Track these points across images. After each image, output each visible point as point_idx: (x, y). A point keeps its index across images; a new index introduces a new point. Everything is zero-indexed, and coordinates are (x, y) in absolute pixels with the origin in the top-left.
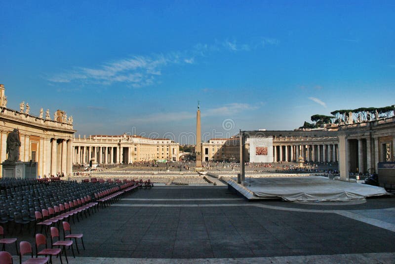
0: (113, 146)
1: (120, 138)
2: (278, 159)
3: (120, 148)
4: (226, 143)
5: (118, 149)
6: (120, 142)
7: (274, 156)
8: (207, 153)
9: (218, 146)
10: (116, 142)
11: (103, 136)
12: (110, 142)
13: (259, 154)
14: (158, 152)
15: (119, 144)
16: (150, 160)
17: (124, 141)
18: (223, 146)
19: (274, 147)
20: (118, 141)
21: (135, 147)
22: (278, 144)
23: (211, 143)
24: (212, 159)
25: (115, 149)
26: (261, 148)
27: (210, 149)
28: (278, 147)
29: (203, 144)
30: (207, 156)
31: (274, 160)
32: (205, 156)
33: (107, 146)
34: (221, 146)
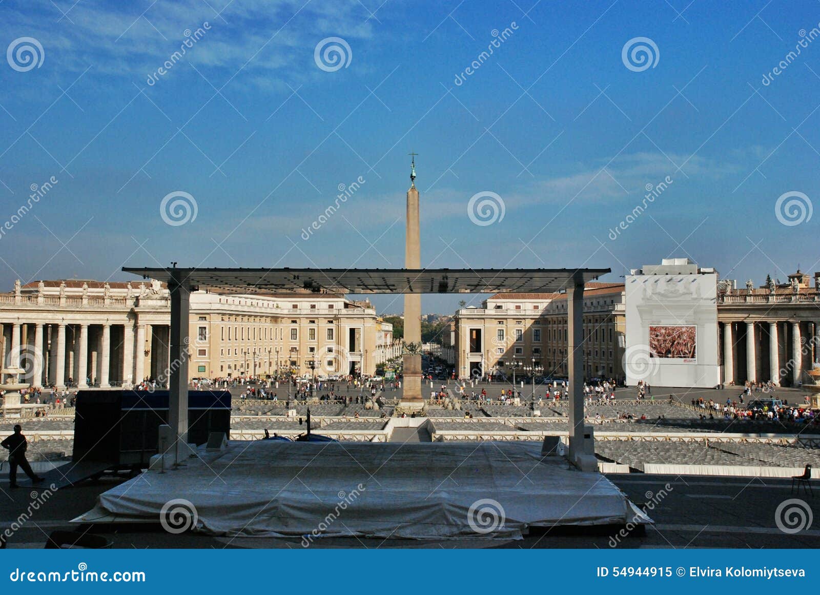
0: (107, 321)
1: (136, 292)
2: (741, 375)
3: (136, 328)
4: (547, 309)
5: (128, 333)
6: (137, 304)
7: (722, 363)
8: (476, 346)
9: (519, 320)
10: (119, 307)
11: (69, 285)
12: (96, 307)
13: (661, 355)
14: (295, 344)
15: (133, 315)
16: (259, 371)
17: (150, 303)
18: (537, 322)
19: (722, 326)
20: (130, 303)
21: (203, 324)
22: (739, 317)
23: (491, 311)
24: (493, 370)
25: (117, 332)
26: (669, 331)
27: (489, 331)
28: (740, 330)
29: (463, 312)
30: (476, 358)
31: (723, 378)
32: (467, 358)
33: (84, 321)
34: (529, 323)
